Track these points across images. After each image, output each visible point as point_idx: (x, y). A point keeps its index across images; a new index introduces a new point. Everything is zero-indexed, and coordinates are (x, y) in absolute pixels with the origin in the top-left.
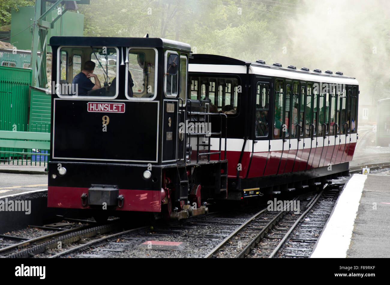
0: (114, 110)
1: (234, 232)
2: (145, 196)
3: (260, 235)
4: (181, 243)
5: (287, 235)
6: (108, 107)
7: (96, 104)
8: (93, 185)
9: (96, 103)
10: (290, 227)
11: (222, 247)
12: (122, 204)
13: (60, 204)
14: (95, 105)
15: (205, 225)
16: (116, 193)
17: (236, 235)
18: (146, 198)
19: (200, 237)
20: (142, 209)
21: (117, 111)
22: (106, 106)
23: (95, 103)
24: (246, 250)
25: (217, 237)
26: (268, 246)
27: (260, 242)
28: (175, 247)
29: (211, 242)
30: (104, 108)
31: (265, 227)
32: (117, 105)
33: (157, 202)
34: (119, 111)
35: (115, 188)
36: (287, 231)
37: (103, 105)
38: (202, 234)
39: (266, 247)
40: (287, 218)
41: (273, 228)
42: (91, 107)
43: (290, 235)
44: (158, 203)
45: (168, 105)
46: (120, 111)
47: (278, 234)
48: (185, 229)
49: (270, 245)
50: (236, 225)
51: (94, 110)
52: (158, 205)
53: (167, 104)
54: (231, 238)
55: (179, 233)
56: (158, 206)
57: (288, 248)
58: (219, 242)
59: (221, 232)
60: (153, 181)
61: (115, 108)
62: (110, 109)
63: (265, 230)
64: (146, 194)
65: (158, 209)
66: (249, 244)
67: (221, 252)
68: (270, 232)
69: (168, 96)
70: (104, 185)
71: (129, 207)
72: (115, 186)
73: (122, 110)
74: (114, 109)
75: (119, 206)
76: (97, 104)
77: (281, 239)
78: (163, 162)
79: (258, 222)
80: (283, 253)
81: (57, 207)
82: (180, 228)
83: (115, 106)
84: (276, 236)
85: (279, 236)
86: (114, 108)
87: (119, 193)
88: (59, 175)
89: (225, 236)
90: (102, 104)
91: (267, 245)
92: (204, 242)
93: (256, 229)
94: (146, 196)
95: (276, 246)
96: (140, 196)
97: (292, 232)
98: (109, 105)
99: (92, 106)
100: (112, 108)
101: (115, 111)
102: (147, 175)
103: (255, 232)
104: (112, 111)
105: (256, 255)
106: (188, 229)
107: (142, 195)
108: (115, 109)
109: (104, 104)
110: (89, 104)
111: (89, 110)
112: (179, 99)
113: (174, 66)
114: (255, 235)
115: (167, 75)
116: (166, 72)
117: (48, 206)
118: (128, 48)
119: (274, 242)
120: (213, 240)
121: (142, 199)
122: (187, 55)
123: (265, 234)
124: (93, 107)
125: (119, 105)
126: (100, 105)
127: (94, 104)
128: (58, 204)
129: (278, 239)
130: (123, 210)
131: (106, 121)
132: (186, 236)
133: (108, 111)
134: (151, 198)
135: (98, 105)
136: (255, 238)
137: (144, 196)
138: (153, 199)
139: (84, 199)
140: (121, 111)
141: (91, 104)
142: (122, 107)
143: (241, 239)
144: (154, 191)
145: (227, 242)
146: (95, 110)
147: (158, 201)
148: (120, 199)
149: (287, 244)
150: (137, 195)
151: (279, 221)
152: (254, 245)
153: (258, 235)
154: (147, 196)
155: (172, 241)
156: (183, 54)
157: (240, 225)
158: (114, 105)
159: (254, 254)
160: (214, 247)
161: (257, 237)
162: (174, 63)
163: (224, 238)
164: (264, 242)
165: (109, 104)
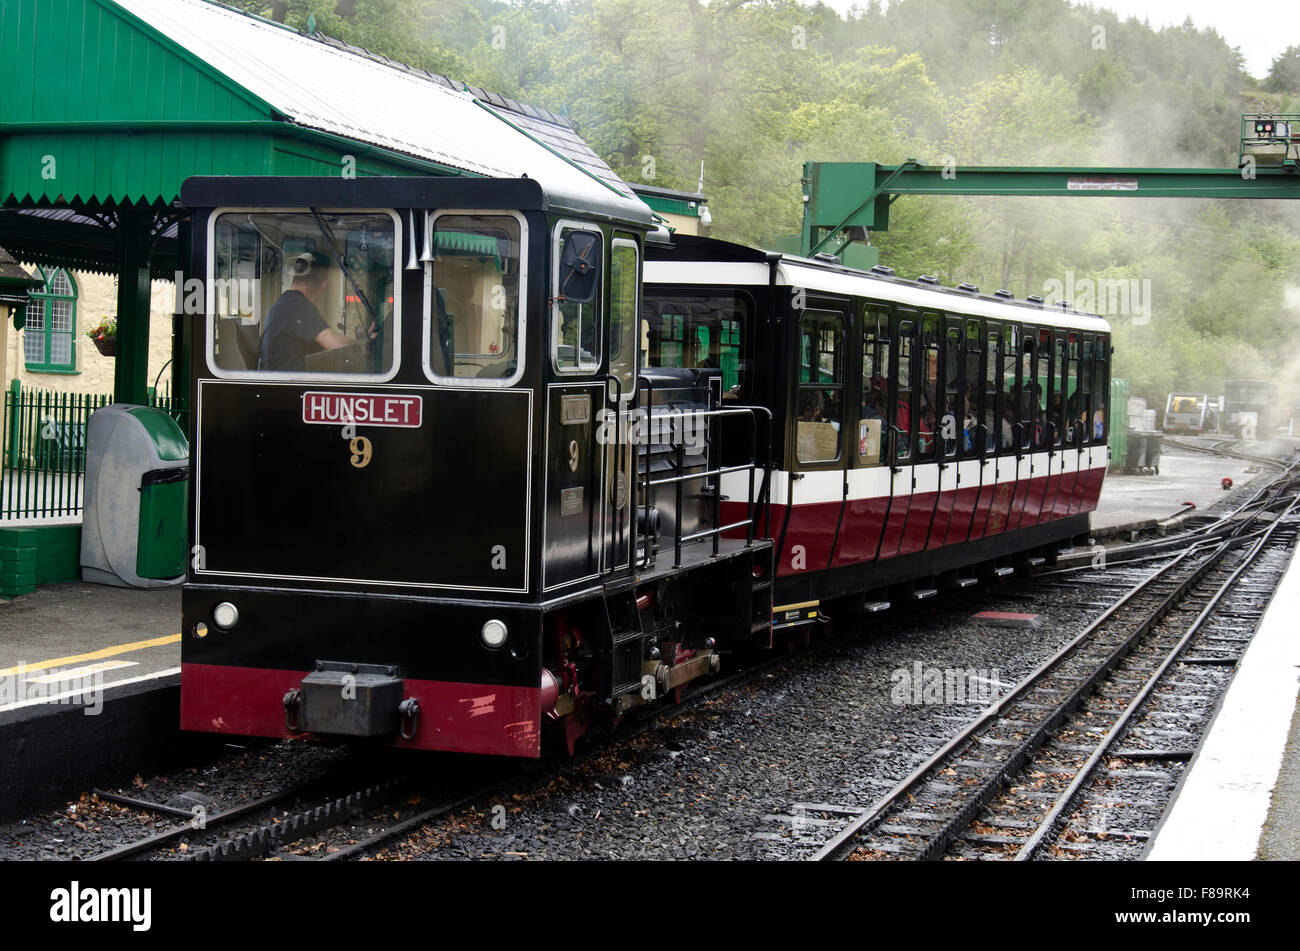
0: (387, 419)
1: (1123, 600)
2: (487, 703)
3: (1165, 605)
4: (1037, 615)
5: (1210, 604)
6: (367, 407)
7: (328, 399)
8: (320, 662)
9: (328, 396)
10: (1215, 592)
11: (1102, 623)
12: (414, 730)
13: (218, 722)
14: (325, 402)
15: (1075, 588)
16: (394, 693)
17: (1125, 604)
18: (491, 709)
19: (1067, 606)
20: (476, 746)
21: (396, 420)
22: (361, 405)
23: (326, 396)
24: (1143, 628)
25: (1094, 607)
26: (1180, 622)
27: (1165, 616)
28: (1026, 622)
29: (1084, 614)
30: (356, 413)
31: (1173, 592)
32: (396, 402)
33: (528, 726)
34: (402, 421)
35: (390, 674)
36: (1210, 598)
37: (352, 400)
38: (1070, 602)
39: (1175, 624)
40: (1209, 576)
41: (1187, 592)
42: (314, 408)
43: (1215, 605)
44: (530, 729)
45: (567, 401)
46: (406, 420)
47: (1195, 603)
48: (1042, 593)
49: (1182, 621)
50: (1126, 587)
51: (323, 417)
52: (530, 733)
53: (563, 397)
54: (1118, 609)
55: (1031, 599)
56: (529, 736)
57: (1212, 626)
58: (1099, 615)
59: (1101, 600)
60: (514, 654)
61: (392, 411)
62: (375, 416)
63: (1173, 597)
64: (492, 698)
65: (530, 747)
66: (1147, 620)
67: (1102, 632)
68: (1181, 600)
69: (567, 369)
70: (355, 665)
71: (438, 739)
72: (390, 668)
73: (413, 419)
74: (387, 415)
75: (405, 736)
76: (333, 398)
77: (1201, 612)
78: (546, 590)
79: (1162, 583)
80: (1204, 635)
81: (210, 730)
82: (1033, 592)
83: (391, 406)
84: (1192, 607)
85: (1197, 607)
86: (388, 411)
87: (402, 690)
88: (215, 628)
89: (1107, 605)
90: (347, 399)
91: (1176, 621)
92: (1073, 615)
93: (1159, 595)
94: (490, 704)
95: (1192, 623)
96: (472, 703)
97: (1219, 600)
98: (372, 401)
99: (318, 403)
100: (379, 412)
101: (389, 420)
102: (495, 632)
103: (1157, 599)
104: (381, 420)
105: (1159, 637)
106: (1047, 593)
107: (478, 701)
108: (390, 415)
109: (356, 398)
110: (309, 398)
111: (308, 418)
112: (607, 380)
113: (584, 272)
114: (1157, 604)
115: (561, 301)
116: (556, 293)
117: (182, 728)
118: (431, 212)
119: (1188, 616)
120: (1089, 611)
121: (477, 712)
122: (637, 239)
123: (1174, 603)
124: (322, 408)
125: (402, 402)
126: (343, 400)
127: (323, 399)
128: (214, 721)
129: (1196, 611)
130: (415, 748)
131: (360, 453)
132: (1043, 604)
133: (367, 421)
134: (506, 711)
135: (337, 400)
136: (1158, 609)
137: (483, 705)
138: (514, 716)
139: (293, 707)
140: (409, 423)
141: (313, 399)
142: (413, 409)
143: (1134, 611)
144: (517, 688)
145: (1111, 615)
146: (327, 419)
147: (531, 722)
148: (404, 713)
149: (1210, 619)
150: (461, 701)
151: (1197, 582)
152: (1155, 620)
153: (1163, 603)
154: (494, 702)
155: (1020, 612)
156: (621, 234)
157: (1132, 587)
158: (387, 402)
159: (1155, 635)
160: (1090, 623)
161: (1160, 607)
162: (585, 264)
163: (1106, 608)
164: (1171, 616)
165: (372, 397)
